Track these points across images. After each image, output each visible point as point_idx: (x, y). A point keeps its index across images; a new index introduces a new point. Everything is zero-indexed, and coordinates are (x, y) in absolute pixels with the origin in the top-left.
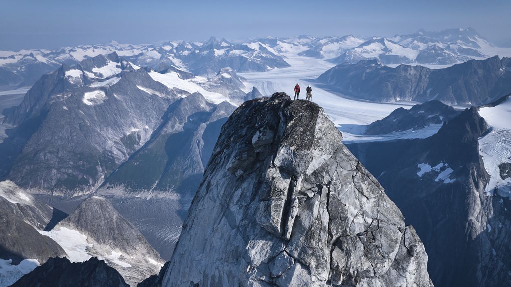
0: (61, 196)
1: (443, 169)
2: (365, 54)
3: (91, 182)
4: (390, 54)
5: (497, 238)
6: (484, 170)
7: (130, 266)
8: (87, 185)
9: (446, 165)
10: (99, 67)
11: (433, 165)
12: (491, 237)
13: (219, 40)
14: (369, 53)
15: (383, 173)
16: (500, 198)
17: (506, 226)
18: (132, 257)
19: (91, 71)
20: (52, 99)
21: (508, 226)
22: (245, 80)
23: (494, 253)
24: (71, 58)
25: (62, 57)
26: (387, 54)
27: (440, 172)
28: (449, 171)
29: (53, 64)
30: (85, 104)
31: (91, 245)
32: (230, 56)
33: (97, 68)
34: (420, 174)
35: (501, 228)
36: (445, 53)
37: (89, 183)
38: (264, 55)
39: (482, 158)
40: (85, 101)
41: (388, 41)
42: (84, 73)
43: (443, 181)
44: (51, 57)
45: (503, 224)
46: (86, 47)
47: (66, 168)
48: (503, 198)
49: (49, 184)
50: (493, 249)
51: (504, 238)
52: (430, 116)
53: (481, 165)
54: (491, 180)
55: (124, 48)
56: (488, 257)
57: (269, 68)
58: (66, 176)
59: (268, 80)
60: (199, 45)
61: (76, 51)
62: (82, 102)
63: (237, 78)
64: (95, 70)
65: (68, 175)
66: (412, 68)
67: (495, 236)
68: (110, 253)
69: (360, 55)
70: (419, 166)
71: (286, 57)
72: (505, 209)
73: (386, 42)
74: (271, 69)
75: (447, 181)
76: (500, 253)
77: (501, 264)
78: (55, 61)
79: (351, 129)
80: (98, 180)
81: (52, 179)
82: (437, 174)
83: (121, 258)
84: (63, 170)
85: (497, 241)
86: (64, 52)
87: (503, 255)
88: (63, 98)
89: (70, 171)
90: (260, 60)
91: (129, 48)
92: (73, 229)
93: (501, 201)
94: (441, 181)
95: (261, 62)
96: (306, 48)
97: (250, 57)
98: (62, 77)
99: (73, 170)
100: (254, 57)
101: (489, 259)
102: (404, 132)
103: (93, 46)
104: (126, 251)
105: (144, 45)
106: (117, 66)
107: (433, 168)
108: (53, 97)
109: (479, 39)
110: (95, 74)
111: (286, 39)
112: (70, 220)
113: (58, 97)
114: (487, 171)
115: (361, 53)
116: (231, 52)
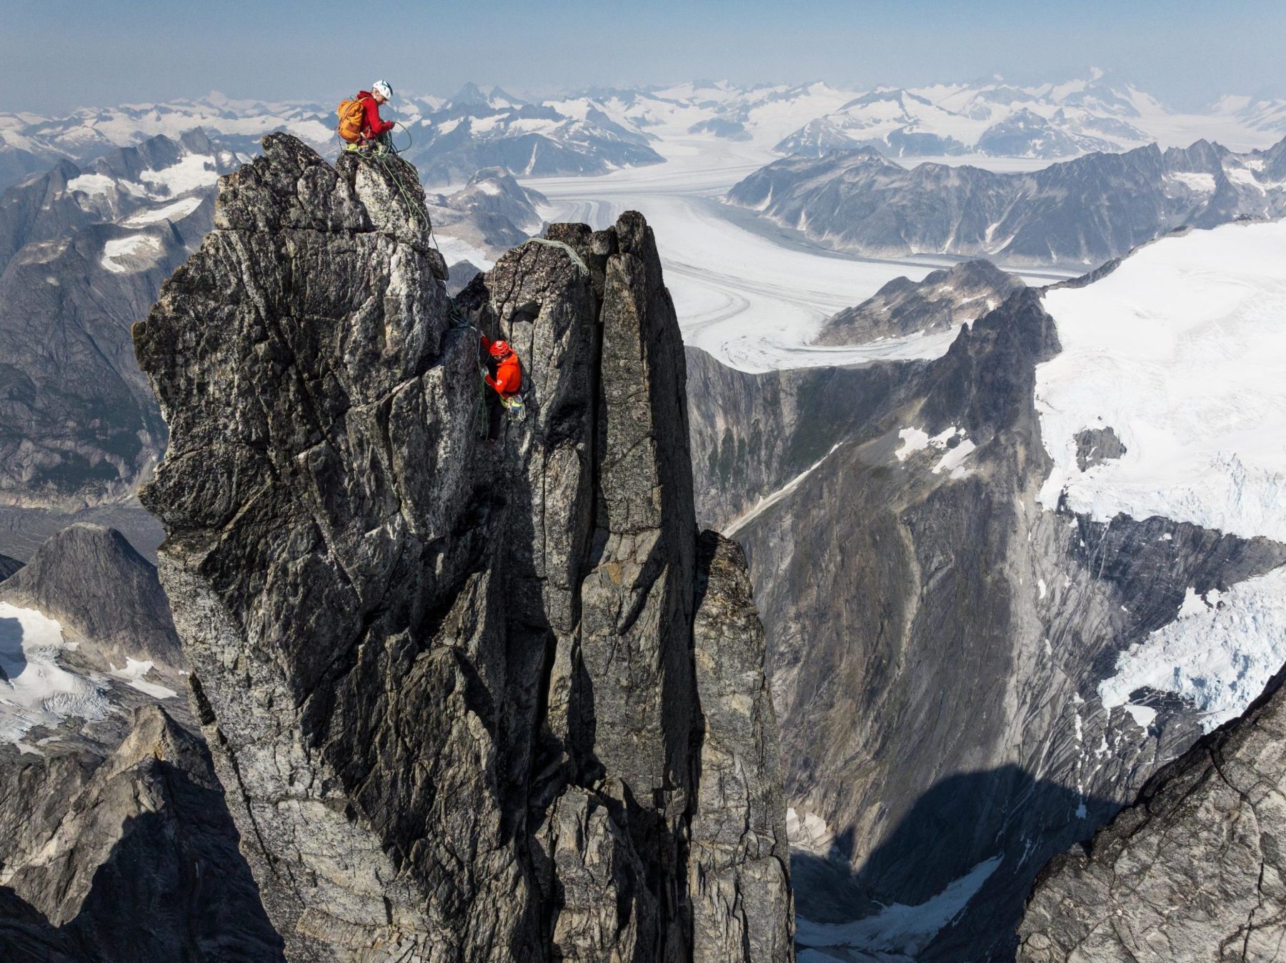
0: (45, 510)
1: (953, 443)
2: (852, 131)
3: (122, 469)
4: (915, 130)
5: (1059, 614)
6: (1040, 448)
7: (174, 694)
8: (112, 480)
9: (962, 432)
10: (158, 168)
11: (933, 431)
12: (1044, 612)
13: (486, 90)
14: (862, 128)
15: (836, 446)
16: (1071, 515)
17: (1079, 584)
18: (181, 672)
19: (135, 179)
20: (25, 255)
21: (1084, 584)
22: (542, 198)
23: (1049, 650)
24: (97, 138)
25: (74, 133)
26: (906, 131)
27: (946, 450)
28: (967, 447)
29: (49, 153)
30: (107, 271)
31: (72, 646)
32: (512, 133)
33: (151, 172)
34: (901, 454)
35: (1069, 590)
36: (1050, 129)
37: (118, 474)
38: (597, 133)
39: (1040, 418)
40: (106, 264)
41: (912, 97)
42: (118, 183)
43: (950, 472)
44: (43, 136)
45: (1074, 578)
46: (137, 108)
47: (56, 437)
48: (1079, 517)
49: (13, 477)
50: (1047, 641)
51: (1071, 615)
52: (966, 300)
53: (1034, 436)
54: (1055, 473)
55: (243, 111)
56: (1033, 661)
57: (610, 166)
58: (57, 459)
59: (602, 198)
60: (436, 104)
61: (111, 119)
62: (98, 266)
63: (519, 192)
64: (147, 175)
65: (64, 454)
66: (951, 173)
67: (1054, 610)
68: (123, 664)
69: (839, 132)
70: (902, 433)
71: (654, 137)
72: (1082, 544)
73: (905, 100)
74: (614, 167)
75: (960, 474)
76: (1062, 651)
77: (1060, 676)
78: (56, 145)
79: (783, 330)
80: (141, 466)
81: (20, 466)
82: (938, 454)
83: (152, 676)
84: (49, 442)
85: (1057, 622)
86: (79, 122)
87: (1067, 655)
88: (54, 252)
89: (69, 444)
90: (586, 144)
91: (256, 111)
92: (27, 605)
93: (1075, 523)
94: (946, 472)
95: (589, 151)
96: (709, 114)
97: (562, 137)
98: (59, 193)
99: (76, 442)
100: (571, 138)
101: (1037, 664)
102: (903, 339)
103: (156, 107)
104: (164, 658)
105: (293, 102)
106: (207, 167)
107: (934, 439)
108: (28, 249)
109: (1135, 94)
110: (148, 185)
111: (659, 89)
112: (16, 584)
113: (42, 249)
114: (1047, 449)
115: (844, 127)
116: (513, 125)
